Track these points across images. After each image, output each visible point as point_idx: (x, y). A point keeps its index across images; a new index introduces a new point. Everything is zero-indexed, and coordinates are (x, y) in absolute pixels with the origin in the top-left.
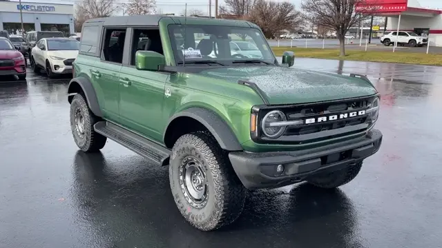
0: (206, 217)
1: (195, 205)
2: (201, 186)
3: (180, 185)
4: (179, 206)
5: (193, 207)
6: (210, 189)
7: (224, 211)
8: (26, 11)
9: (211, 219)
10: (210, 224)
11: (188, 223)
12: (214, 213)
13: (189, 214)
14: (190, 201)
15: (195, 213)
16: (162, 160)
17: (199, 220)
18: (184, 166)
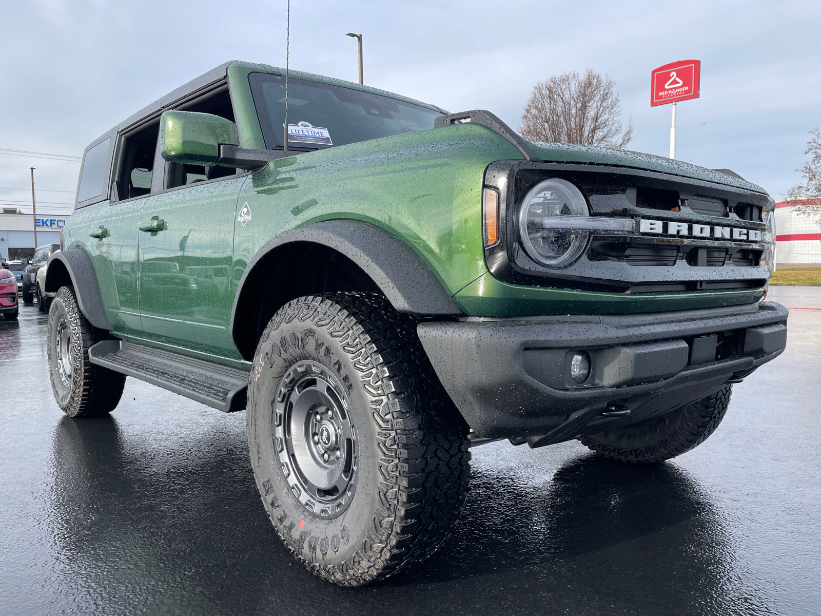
0: (352, 541)
1: (317, 508)
2: (335, 448)
3: (277, 454)
4: (274, 515)
5: (314, 516)
6: (361, 451)
7: (408, 514)
8: (50, 229)
9: (367, 547)
10: (365, 564)
11: (300, 565)
12: (377, 525)
13: (302, 538)
14: (304, 497)
15: (319, 530)
16: (231, 395)
17: (330, 552)
18: (286, 398)
